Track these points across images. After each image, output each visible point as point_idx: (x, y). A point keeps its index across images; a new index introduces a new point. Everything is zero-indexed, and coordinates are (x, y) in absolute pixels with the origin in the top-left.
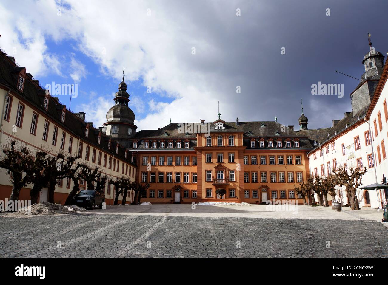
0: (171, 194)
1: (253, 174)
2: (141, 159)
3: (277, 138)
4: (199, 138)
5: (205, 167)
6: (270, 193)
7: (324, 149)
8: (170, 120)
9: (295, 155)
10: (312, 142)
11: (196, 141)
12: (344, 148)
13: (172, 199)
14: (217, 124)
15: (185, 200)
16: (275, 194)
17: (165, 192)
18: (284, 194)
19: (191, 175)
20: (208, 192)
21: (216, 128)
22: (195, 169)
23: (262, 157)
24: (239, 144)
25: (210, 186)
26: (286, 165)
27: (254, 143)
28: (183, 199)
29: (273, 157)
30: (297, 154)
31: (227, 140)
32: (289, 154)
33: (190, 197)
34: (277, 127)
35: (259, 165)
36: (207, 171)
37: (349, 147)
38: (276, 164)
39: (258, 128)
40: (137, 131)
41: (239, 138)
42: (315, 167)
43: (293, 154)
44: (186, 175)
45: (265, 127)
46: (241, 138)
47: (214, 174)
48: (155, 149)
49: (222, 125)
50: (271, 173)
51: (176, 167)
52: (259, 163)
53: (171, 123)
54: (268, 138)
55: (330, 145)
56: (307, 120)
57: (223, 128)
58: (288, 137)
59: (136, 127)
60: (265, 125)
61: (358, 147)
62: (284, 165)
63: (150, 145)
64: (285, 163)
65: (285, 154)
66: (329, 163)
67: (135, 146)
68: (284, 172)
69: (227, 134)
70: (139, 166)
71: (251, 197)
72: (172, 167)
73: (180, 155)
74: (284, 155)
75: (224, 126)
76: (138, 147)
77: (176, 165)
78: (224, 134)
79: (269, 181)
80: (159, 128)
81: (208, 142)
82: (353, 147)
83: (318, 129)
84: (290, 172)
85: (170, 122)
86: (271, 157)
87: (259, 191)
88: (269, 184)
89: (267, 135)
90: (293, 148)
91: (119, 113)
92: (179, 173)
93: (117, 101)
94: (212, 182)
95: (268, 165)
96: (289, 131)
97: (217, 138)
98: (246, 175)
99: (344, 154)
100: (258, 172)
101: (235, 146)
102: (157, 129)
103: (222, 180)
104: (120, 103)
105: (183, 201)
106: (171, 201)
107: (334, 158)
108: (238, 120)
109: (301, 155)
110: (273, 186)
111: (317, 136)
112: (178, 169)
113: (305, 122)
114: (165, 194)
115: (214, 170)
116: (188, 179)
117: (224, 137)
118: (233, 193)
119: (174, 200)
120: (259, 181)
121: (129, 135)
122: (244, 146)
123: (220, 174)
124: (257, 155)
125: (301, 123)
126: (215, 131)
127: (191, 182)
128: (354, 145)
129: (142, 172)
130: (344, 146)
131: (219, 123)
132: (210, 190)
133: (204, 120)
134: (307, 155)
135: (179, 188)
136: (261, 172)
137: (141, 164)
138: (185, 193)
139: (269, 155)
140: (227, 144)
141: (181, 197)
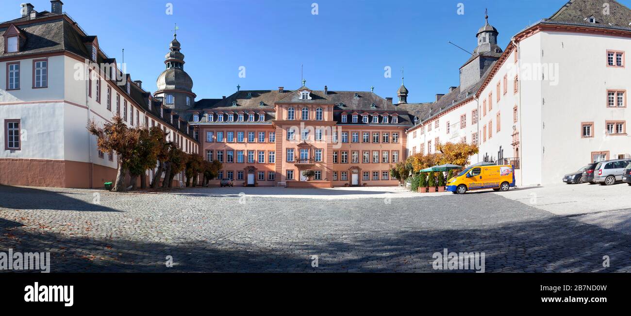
0: (242, 176)
1: (343, 153)
2: (204, 134)
3: (373, 112)
4: (279, 110)
5: (285, 145)
6: (361, 174)
7: (427, 126)
8: (239, 87)
9: (392, 132)
10: (412, 117)
11: (273, 113)
12: (449, 126)
13: (244, 181)
14: (301, 93)
15: (259, 183)
16: (367, 175)
17: (235, 173)
18: (377, 175)
19: (267, 154)
20: (289, 174)
21: (301, 98)
22: (273, 147)
23: (354, 134)
24: (329, 118)
25: (292, 167)
26: (381, 144)
27: (346, 117)
28: (257, 182)
29: (367, 134)
30: (395, 131)
31: (314, 112)
32: (385, 131)
33: (266, 179)
34: (373, 99)
35: (350, 143)
36: (288, 149)
37: (454, 125)
38: (369, 143)
39: (350, 99)
40: (196, 100)
41: (329, 111)
42: (414, 146)
43: (391, 131)
44: (262, 154)
45: (358, 98)
46: (331, 111)
47: (296, 153)
48: (222, 123)
49: (308, 95)
50: (364, 151)
51: (248, 144)
52: (350, 141)
53: (240, 90)
54: (363, 112)
55: (433, 123)
56: (407, 92)
57: (310, 98)
58: (386, 111)
59: (194, 96)
60: (359, 96)
61: (463, 126)
62: (379, 143)
63: (215, 118)
64: (381, 141)
65: (381, 131)
66: (429, 142)
67: (196, 117)
68: (379, 151)
69: (314, 106)
70: (203, 143)
71: (339, 179)
72: (243, 145)
73: (254, 130)
74: (379, 132)
75: (311, 95)
76: (200, 120)
77: (249, 142)
78: (310, 106)
79: (360, 161)
80: (224, 97)
81: (289, 115)
82: (459, 126)
83: (420, 104)
84: (385, 151)
85: (238, 89)
86: (364, 134)
87: (349, 173)
88: (360, 165)
89: (361, 108)
90: (391, 124)
91: (173, 79)
92: (253, 151)
93: (169, 64)
94: (294, 162)
95: (361, 143)
96: (387, 104)
97: (301, 110)
98: (334, 155)
99: (448, 132)
100: (348, 151)
101: (324, 121)
102: (222, 98)
103: (306, 159)
104: (173, 66)
105: (257, 184)
106: (244, 183)
107: (437, 137)
108: (326, 89)
109: (399, 133)
110: (364, 167)
111: (418, 112)
112: (250, 147)
113: (405, 94)
114: (235, 176)
115: (297, 148)
116: (263, 159)
117: (311, 109)
118: (319, 175)
119: (247, 182)
120: (350, 161)
121: (188, 106)
122: (334, 120)
123: (304, 153)
124: (348, 132)
125: (401, 95)
126: (300, 101)
127: (267, 162)
128: (460, 123)
129: (206, 150)
130: (449, 124)
131: (305, 92)
132: (292, 172)
133: (283, 88)
134: (406, 133)
135: (252, 170)
136: (352, 151)
137: (204, 141)
138: (260, 175)
139: (363, 132)
140: (314, 117)
141: (255, 180)
